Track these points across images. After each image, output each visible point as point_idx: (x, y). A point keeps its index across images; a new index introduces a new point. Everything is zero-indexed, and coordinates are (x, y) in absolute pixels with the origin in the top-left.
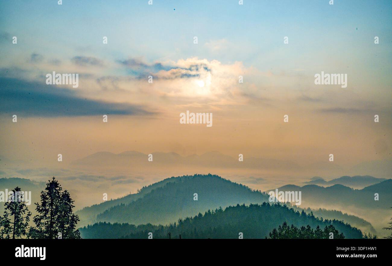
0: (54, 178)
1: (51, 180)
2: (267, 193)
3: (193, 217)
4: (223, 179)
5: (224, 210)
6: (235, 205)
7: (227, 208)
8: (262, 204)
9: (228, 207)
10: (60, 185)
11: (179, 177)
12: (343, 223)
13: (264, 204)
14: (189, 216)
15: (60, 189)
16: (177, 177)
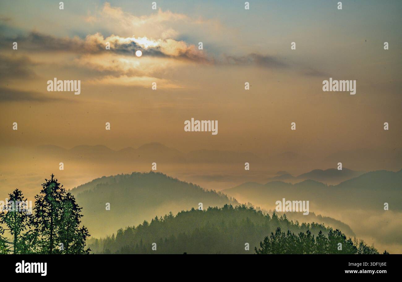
0: (53, 176)
1: (50, 179)
2: (223, 193)
3: (136, 227)
4: (169, 177)
5: (175, 216)
6: (190, 209)
7: (179, 214)
8: (223, 207)
9: (180, 212)
10: (62, 186)
11: (112, 176)
12: (323, 226)
13: (226, 206)
14: (131, 226)
15: (62, 191)
16: (109, 177)
